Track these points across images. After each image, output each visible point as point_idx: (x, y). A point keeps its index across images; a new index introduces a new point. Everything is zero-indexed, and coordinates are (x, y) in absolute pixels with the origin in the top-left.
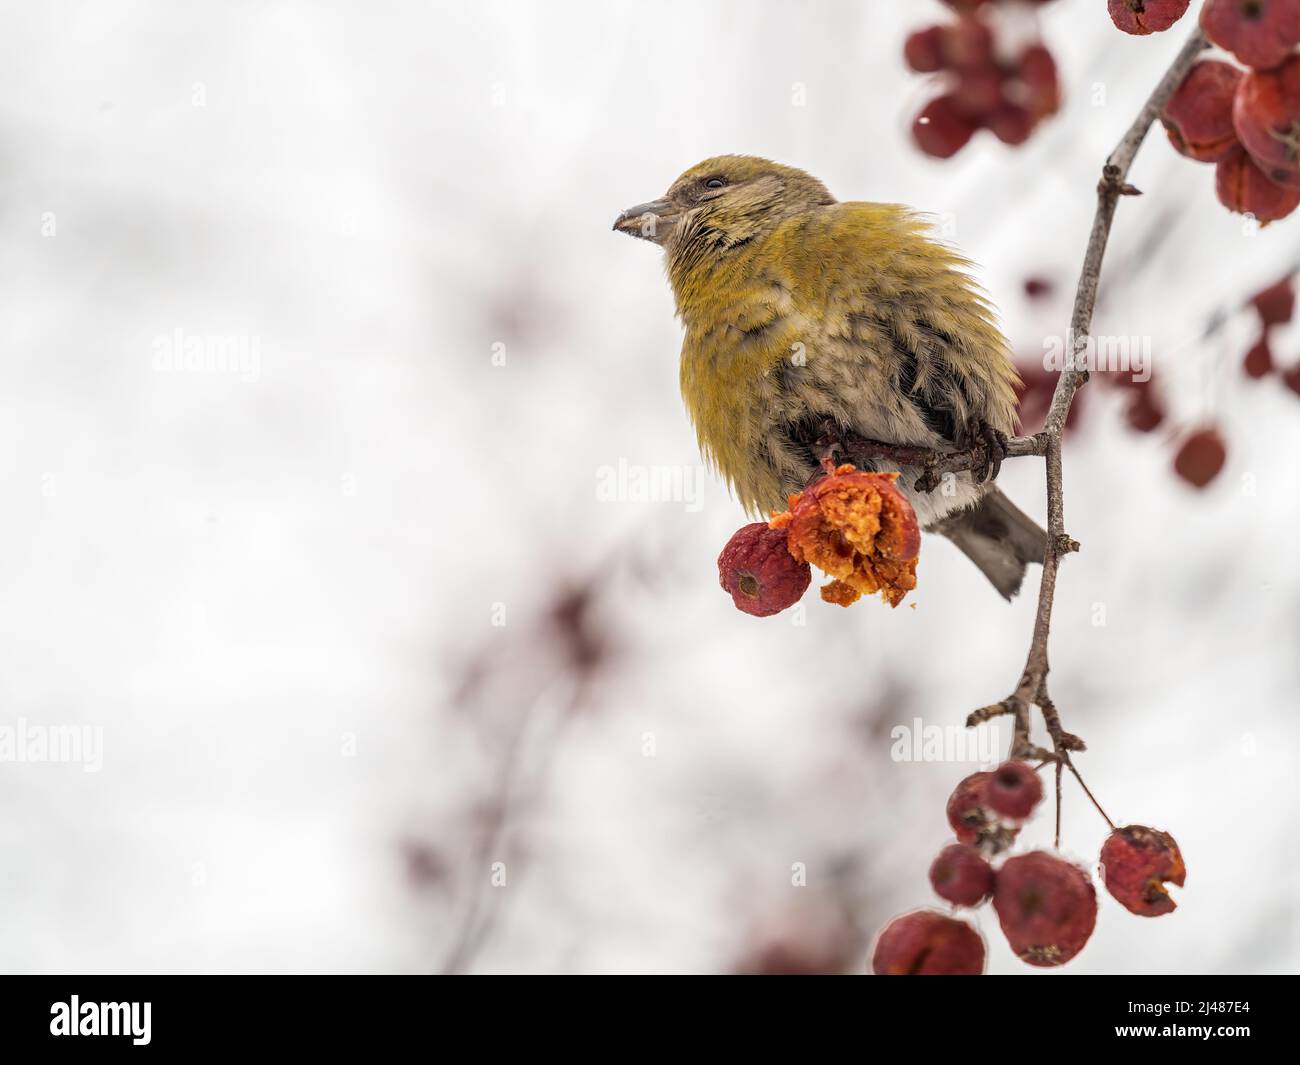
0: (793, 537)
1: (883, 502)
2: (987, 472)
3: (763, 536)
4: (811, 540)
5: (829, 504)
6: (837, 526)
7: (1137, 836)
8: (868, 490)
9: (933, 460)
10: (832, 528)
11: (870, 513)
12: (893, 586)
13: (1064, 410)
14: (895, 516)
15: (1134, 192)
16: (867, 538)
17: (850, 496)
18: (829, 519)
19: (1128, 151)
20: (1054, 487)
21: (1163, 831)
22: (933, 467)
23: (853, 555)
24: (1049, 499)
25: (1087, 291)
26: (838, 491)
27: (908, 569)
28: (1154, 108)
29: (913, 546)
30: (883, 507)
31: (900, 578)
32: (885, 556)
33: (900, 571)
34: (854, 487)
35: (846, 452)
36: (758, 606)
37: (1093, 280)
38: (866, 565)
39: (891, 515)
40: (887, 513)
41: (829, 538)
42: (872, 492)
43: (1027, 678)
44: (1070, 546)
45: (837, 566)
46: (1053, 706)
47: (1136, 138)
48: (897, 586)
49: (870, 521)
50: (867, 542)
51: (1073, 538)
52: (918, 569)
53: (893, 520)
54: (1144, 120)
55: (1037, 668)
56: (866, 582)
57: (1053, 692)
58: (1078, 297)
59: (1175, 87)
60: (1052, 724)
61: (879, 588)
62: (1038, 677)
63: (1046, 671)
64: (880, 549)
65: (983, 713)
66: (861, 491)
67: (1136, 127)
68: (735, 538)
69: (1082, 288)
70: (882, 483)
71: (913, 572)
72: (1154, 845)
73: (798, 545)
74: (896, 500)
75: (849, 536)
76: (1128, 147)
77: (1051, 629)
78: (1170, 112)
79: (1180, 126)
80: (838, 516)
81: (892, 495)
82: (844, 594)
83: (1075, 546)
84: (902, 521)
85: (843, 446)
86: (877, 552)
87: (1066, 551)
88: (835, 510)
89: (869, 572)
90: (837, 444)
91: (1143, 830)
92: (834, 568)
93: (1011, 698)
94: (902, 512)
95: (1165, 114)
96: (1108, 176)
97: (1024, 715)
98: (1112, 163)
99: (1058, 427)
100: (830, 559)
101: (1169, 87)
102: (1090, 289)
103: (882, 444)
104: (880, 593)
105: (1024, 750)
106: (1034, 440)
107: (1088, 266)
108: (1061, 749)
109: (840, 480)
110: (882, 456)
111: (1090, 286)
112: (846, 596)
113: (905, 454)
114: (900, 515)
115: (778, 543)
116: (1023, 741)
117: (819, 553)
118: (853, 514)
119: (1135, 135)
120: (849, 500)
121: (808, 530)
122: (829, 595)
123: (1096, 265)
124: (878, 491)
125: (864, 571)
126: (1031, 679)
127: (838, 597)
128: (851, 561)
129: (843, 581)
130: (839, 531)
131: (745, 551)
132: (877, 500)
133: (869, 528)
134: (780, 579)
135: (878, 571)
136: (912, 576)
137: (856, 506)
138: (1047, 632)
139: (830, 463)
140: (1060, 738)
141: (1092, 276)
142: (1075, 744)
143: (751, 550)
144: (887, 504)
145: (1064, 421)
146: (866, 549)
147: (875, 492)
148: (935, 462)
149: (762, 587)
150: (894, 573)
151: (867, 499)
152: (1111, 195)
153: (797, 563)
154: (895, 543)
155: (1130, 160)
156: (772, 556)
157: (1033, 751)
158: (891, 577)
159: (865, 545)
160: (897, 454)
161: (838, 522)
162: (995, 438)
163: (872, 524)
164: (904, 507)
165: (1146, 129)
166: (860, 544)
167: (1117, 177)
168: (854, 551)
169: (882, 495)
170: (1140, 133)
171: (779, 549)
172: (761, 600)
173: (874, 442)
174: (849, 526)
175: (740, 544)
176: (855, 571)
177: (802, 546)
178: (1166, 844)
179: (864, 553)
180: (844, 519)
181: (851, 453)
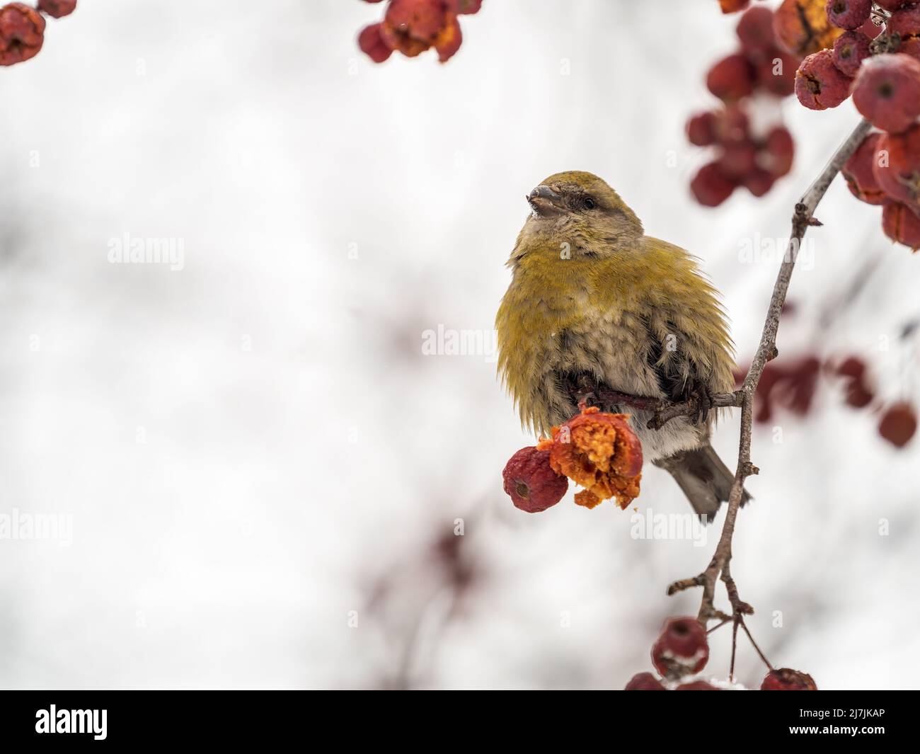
0: (554, 456)
1: (617, 434)
2: (698, 416)
3: (534, 455)
4: (566, 460)
5: (578, 434)
6: (583, 450)
7: (786, 675)
8: (606, 426)
9: (660, 407)
10: (581, 451)
11: (607, 442)
12: (623, 494)
13: (757, 375)
14: (625, 445)
15: (818, 224)
16: (604, 459)
17: (594, 429)
18: (578, 445)
19: (816, 195)
20: (745, 428)
21: (805, 673)
22: (660, 412)
23: (596, 471)
24: (741, 436)
25: (780, 293)
26: (586, 425)
27: (634, 483)
28: (836, 165)
29: (637, 466)
30: (617, 438)
31: (628, 489)
32: (617, 472)
33: (628, 484)
34: (597, 423)
35: (599, 399)
36: (528, 505)
37: (785, 285)
38: (604, 478)
39: (622, 444)
40: (620, 442)
41: (579, 459)
42: (609, 427)
43: (714, 562)
44: (752, 470)
45: (584, 479)
46: (733, 583)
47: (823, 185)
48: (626, 495)
49: (606, 448)
50: (604, 462)
51: (755, 465)
52: (642, 483)
53: (624, 447)
54: (829, 174)
55: (723, 556)
56: (604, 491)
57: (733, 573)
58: (774, 296)
59: (852, 152)
60: (733, 594)
61: (613, 494)
62: (722, 561)
63: (729, 557)
64: (614, 468)
65: (680, 585)
66: (601, 426)
67: (823, 178)
68: (515, 456)
69: (777, 290)
70: (617, 421)
71: (637, 485)
72: (797, 683)
73: (557, 463)
74: (626, 433)
75: (591, 457)
76: (816, 192)
77: (735, 528)
78: (849, 169)
79: (856, 179)
80: (584, 443)
81: (623, 430)
82: (590, 499)
83: (756, 471)
84: (629, 449)
85: (596, 395)
86: (612, 470)
87: (750, 473)
88: (583, 439)
89: (606, 484)
90: (591, 393)
91: (790, 671)
92: (582, 480)
93: (702, 575)
94: (630, 443)
95: (845, 169)
96: (800, 212)
97: (710, 587)
98: (804, 203)
99: (752, 387)
100: (580, 474)
101: (848, 151)
102: (782, 291)
103: (624, 394)
104: (614, 498)
105: (707, 612)
106: (734, 396)
107: (781, 275)
108: (737, 613)
109: (587, 418)
110: (624, 403)
111: (782, 289)
112: (592, 501)
113: (640, 401)
114: (628, 444)
115: (544, 461)
116: (707, 606)
117: (572, 469)
118: (595, 442)
119: (821, 184)
120: (593, 432)
121: (565, 452)
122: (580, 500)
123: (787, 273)
124: (614, 427)
125: (603, 483)
126: (717, 562)
127: (585, 502)
128: (594, 475)
129: (588, 490)
130: (585, 454)
131: (520, 466)
132: (612, 433)
133: (605, 452)
134: (544, 486)
135: (613, 483)
136: (637, 488)
137: (597, 436)
138: (732, 530)
139: (584, 406)
140: (737, 605)
141: (784, 282)
142: (747, 610)
143: (525, 465)
144: (620, 436)
145: (756, 383)
146: (604, 467)
147: (611, 427)
148: (662, 409)
149: (531, 491)
150: (624, 485)
151: (606, 431)
152: (802, 226)
153: (556, 475)
154: (624, 464)
155: (818, 202)
156: (539, 470)
157: (713, 613)
158: (621, 487)
159: (603, 464)
160: (635, 402)
161: (584, 447)
162: (704, 392)
163: (608, 450)
164: (632, 439)
165: (830, 180)
166: (599, 463)
167: (806, 213)
168: (596, 469)
169: (616, 430)
170: (825, 183)
171: (544, 465)
172: (530, 501)
173: (619, 393)
174: (592, 450)
175: (517, 461)
176: (597, 482)
177: (561, 464)
178: (806, 683)
179: (602, 470)
180: (587, 445)
181: (602, 400)
